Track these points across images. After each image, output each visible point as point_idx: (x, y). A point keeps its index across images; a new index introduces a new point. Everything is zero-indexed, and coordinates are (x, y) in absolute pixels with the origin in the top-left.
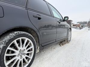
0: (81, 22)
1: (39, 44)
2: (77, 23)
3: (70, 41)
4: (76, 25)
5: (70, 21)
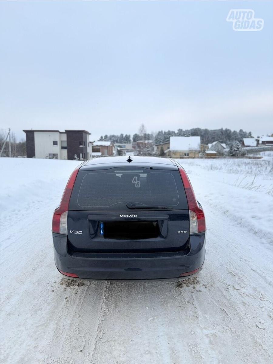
4: (100, 148)
5: (82, 134)
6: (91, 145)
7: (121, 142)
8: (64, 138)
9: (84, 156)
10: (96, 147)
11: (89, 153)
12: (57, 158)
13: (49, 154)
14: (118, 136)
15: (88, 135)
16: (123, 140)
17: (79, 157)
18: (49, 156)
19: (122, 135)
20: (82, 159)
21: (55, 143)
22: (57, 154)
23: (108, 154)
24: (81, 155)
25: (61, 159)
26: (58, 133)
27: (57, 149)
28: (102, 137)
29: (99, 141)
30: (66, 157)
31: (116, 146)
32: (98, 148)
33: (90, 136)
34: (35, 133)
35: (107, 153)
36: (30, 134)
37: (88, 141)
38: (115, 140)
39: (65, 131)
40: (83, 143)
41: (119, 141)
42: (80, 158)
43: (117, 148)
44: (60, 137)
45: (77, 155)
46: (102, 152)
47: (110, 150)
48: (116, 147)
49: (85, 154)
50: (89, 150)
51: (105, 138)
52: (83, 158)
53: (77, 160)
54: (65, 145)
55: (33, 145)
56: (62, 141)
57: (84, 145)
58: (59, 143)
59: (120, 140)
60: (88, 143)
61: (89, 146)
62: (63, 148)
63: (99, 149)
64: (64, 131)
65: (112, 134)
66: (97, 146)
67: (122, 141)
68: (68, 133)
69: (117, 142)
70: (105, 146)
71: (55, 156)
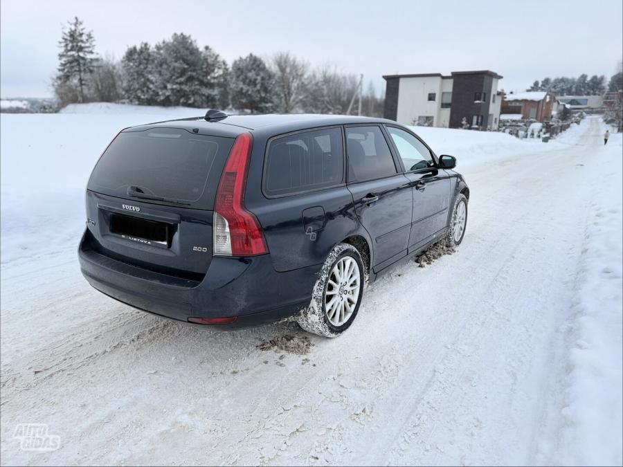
0: (563, 80)
1: (369, 269)
2: (535, 87)
3: (458, 243)
4: (522, 105)
5: (483, 78)
6: (498, 100)
7: (578, 93)
8: (449, 86)
9: (479, 121)
10: (513, 104)
11: (492, 115)
12: (431, 125)
13: (419, 117)
14: (573, 80)
15: (494, 80)
16: (584, 87)
17: (470, 122)
18: (419, 120)
19: (584, 77)
20: (476, 126)
21: (431, 97)
22: (432, 117)
23: (536, 118)
24: (475, 119)
25: (438, 126)
26: (439, 78)
27: (433, 109)
28: (536, 84)
29: (528, 91)
30: (447, 123)
31: (562, 101)
32: (518, 104)
33: (500, 81)
34: (402, 81)
35: (535, 116)
36: (393, 82)
37: (493, 92)
38: (565, 87)
39: (452, 73)
40: (483, 95)
41: (574, 90)
42: (471, 124)
43: (564, 105)
44: (442, 86)
45: (467, 118)
46: (524, 114)
47: (542, 109)
48: (561, 103)
49: (482, 117)
50: (494, 108)
51: (542, 85)
52: (477, 124)
53: (465, 129)
54: (449, 100)
55: (396, 101)
56: (443, 93)
57: (484, 100)
58: (438, 97)
59: (576, 88)
60: (494, 95)
61: (494, 101)
62: (444, 105)
63: (520, 107)
64: (450, 75)
65: (560, 77)
66: (516, 101)
67: (583, 89)
68: (457, 77)
69: (570, 93)
70: (532, 101)
71: (429, 120)
